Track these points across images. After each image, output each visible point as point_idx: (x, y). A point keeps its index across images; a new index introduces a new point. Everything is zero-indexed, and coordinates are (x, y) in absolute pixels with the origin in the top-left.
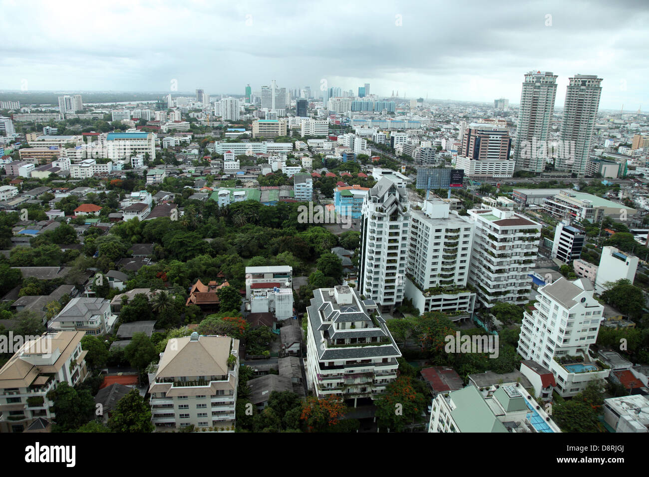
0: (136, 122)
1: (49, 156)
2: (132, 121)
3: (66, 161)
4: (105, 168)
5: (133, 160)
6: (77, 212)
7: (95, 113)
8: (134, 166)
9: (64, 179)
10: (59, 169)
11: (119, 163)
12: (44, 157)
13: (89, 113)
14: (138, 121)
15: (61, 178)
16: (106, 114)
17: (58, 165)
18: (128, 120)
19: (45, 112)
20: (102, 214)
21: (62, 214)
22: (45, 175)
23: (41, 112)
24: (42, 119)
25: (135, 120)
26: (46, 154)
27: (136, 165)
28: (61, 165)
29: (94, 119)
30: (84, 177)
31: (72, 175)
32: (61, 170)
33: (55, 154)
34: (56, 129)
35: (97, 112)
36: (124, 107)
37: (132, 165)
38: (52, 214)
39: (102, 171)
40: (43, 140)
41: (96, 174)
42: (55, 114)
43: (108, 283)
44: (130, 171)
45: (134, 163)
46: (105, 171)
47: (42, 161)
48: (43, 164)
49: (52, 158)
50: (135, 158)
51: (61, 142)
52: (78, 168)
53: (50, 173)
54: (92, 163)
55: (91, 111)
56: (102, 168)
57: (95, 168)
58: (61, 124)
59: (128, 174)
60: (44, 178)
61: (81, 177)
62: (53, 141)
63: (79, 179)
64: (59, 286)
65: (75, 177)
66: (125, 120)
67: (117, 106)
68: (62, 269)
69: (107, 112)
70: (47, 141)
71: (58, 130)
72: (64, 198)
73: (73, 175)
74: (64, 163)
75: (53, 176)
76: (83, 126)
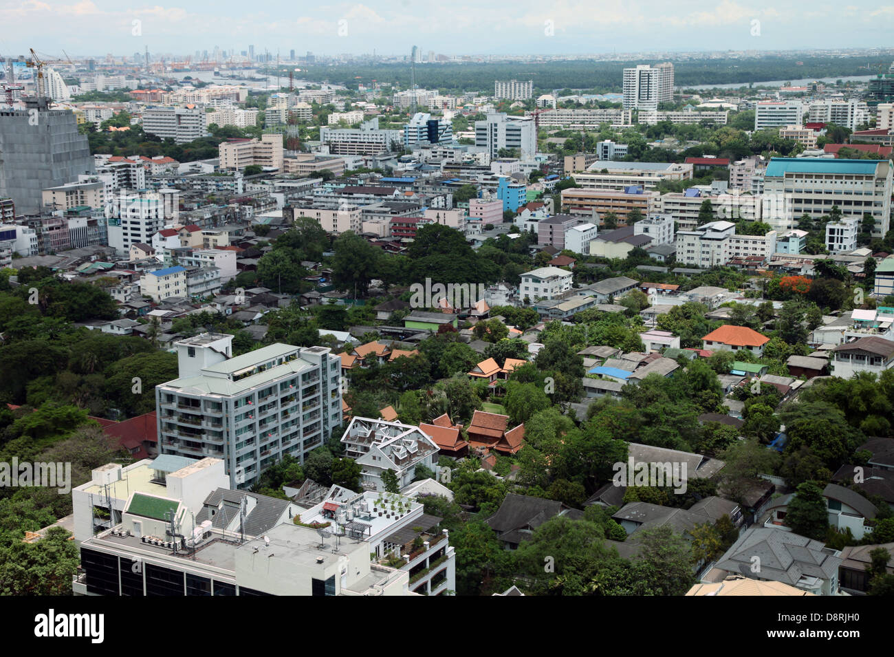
0: (818, 134)
1: (622, 210)
2: (810, 131)
3: (666, 223)
4: (759, 246)
5: (832, 231)
6: (710, 343)
7: (705, 109)
8: (831, 247)
9: (660, 264)
10: (649, 240)
11: (795, 236)
12: (611, 210)
13: (689, 111)
14: (823, 132)
15: (653, 262)
16: (732, 112)
17: (646, 230)
18: (799, 128)
19: (588, 106)
20: (769, 354)
21: (675, 343)
22: (621, 251)
23: (579, 105)
24: (583, 123)
25: (817, 126)
26: (617, 203)
27: (836, 245)
28: (654, 232)
29: (704, 124)
30: (707, 264)
31: (678, 257)
32: (654, 242)
33: (636, 204)
34: (625, 147)
35: (709, 105)
36: (777, 95)
37: (827, 243)
38: (652, 338)
39: (750, 252)
40: (605, 172)
41: (735, 259)
42: (612, 111)
43: (827, 514)
44: (822, 257)
45: (832, 239)
46: (759, 253)
47: (607, 220)
48: (609, 227)
49: (629, 215)
50: (837, 226)
51: (645, 178)
52: (697, 242)
53: (630, 248)
54: (727, 232)
55: (695, 103)
56: (750, 245)
57: (734, 244)
58: (628, 135)
59: (819, 266)
60: (617, 259)
61: (700, 263)
62: (624, 174)
63: (696, 267)
64: (704, 497)
65: (686, 262)
66: (790, 128)
67: (754, 92)
68: (705, 460)
69: (735, 108)
70: (612, 174)
71: (630, 150)
72: (676, 308)
73: (682, 258)
74: (661, 226)
75: (638, 256)
76: (682, 142)
